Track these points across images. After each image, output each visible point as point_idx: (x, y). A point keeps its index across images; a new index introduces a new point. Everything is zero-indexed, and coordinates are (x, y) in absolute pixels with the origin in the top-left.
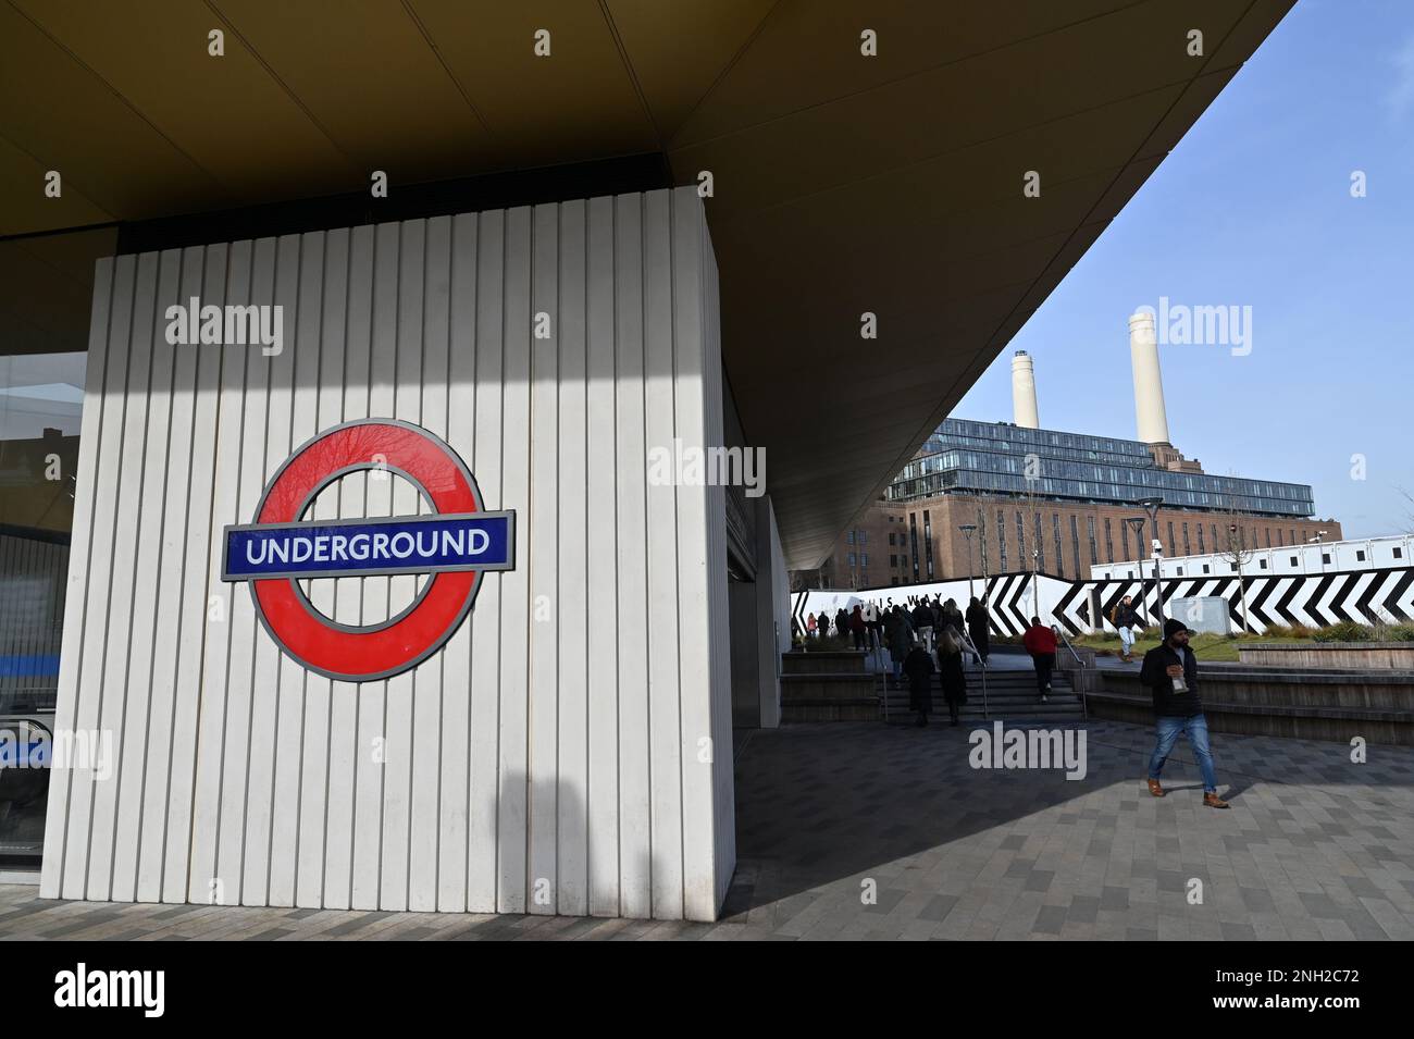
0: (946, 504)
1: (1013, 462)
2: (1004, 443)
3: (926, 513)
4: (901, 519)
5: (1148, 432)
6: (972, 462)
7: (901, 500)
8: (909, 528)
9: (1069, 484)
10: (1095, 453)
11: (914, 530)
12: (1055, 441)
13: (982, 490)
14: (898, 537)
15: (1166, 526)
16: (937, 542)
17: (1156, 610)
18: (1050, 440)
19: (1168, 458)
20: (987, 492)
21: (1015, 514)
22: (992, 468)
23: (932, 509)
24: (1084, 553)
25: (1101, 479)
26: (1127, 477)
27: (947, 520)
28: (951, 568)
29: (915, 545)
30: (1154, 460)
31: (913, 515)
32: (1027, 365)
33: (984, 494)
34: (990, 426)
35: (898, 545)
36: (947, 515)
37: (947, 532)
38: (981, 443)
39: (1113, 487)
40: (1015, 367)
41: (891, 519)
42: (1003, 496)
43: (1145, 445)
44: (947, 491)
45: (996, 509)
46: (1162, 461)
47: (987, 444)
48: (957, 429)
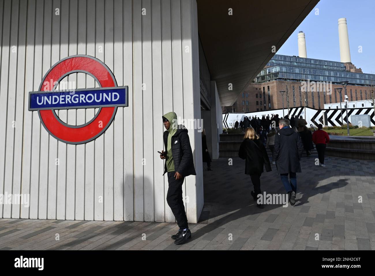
0: (275, 84)
1: (298, 69)
2: (295, 63)
3: (268, 87)
4: (260, 89)
5: (344, 59)
6: (284, 70)
7: (259, 83)
8: (263, 92)
9: (317, 77)
10: (326, 66)
11: (264, 92)
12: (312, 62)
13: (287, 79)
14: (259, 95)
15: (349, 91)
16: (272, 96)
17: (346, 119)
18: (311, 62)
19: (351, 68)
20: (289, 79)
21: (298, 87)
22: (291, 72)
23: (270, 85)
24: (322, 100)
25: (328, 75)
26: (337, 74)
27: (275, 89)
28: (277, 105)
29: (264, 98)
30: (346, 68)
31: (264, 88)
32: (303, 36)
33: (288, 80)
34: (290, 57)
35: (259, 98)
36: (276, 88)
37: (276, 93)
38: (287, 63)
39: (332, 78)
40: (299, 37)
41: (257, 89)
42: (295, 81)
43: (343, 63)
44: (275, 79)
45: (292, 85)
46: (349, 68)
47: (289, 63)
48: (279, 58)
